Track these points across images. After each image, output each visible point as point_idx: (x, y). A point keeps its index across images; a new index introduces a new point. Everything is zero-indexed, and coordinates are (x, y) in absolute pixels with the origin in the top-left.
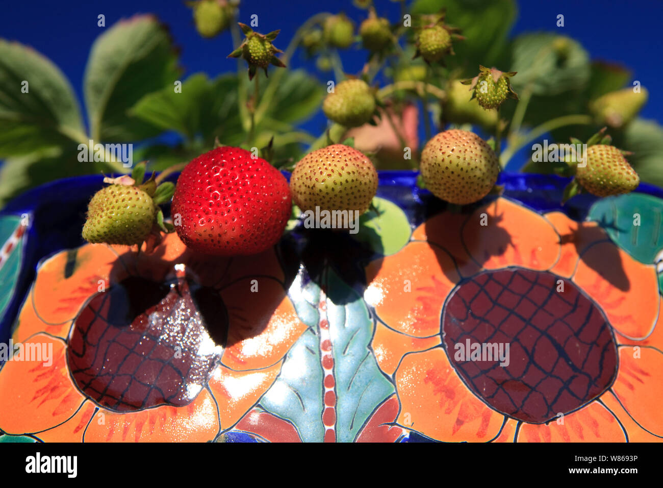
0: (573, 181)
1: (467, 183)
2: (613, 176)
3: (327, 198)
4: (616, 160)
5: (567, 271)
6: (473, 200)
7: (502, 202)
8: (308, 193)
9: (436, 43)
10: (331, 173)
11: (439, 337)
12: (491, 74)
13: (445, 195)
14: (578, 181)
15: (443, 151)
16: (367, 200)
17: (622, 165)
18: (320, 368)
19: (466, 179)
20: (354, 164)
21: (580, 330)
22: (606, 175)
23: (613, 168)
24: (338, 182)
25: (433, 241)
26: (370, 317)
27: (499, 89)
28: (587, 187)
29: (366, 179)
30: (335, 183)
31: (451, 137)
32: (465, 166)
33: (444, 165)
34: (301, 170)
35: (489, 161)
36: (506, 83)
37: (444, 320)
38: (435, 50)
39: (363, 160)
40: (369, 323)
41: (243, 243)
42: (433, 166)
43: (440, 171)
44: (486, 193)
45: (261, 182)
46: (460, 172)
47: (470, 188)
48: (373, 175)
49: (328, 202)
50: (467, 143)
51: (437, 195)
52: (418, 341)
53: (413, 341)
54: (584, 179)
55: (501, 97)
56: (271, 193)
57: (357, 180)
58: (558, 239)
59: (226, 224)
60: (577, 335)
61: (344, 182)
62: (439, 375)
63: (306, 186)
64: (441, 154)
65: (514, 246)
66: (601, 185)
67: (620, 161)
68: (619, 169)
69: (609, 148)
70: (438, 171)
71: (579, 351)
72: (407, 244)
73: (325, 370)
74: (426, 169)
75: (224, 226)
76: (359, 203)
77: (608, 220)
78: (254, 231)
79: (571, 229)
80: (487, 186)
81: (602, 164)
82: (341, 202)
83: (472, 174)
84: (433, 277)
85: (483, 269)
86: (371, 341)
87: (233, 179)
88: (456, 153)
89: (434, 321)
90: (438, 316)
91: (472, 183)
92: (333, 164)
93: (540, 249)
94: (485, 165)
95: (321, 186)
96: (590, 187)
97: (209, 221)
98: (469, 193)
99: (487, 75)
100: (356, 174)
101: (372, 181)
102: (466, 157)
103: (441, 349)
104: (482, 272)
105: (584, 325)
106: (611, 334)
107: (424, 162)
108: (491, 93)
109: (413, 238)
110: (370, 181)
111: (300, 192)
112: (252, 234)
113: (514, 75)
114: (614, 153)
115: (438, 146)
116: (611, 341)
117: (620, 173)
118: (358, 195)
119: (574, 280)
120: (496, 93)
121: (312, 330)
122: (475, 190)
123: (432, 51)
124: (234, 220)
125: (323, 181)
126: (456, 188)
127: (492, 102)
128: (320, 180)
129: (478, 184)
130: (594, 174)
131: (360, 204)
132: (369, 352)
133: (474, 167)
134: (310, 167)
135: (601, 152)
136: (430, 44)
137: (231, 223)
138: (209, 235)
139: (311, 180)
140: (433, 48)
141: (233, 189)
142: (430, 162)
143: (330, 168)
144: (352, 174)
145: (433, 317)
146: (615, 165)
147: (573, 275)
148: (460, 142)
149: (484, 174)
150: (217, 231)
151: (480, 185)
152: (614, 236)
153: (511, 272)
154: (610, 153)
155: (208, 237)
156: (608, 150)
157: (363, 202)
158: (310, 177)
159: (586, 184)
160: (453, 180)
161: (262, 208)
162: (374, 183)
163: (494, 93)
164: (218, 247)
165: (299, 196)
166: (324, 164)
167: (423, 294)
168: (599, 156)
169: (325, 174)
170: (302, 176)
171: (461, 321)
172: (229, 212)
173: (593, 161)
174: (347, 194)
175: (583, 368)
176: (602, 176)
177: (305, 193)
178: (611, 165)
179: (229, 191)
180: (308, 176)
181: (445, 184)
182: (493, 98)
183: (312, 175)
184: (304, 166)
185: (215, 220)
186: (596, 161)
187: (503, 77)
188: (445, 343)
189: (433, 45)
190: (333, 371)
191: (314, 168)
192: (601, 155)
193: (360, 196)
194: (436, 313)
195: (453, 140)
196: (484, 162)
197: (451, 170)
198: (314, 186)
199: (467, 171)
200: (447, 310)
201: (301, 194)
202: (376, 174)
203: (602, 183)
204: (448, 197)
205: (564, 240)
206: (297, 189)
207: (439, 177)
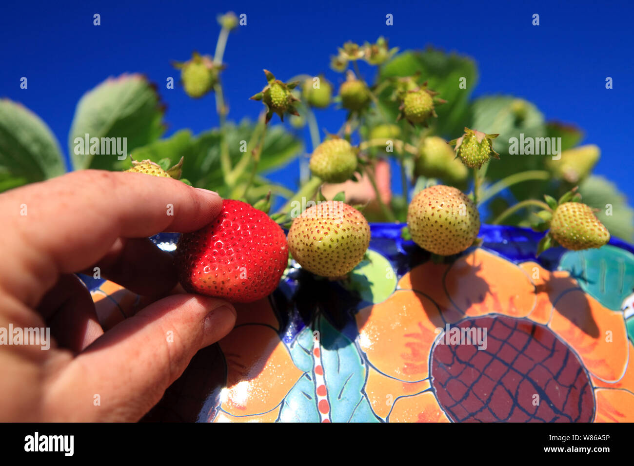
0: (547, 235)
1: (454, 235)
2: (585, 232)
3: (325, 254)
4: (588, 217)
5: (544, 318)
6: (457, 251)
7: (480, 252)
8: (306, 250)
9: (422, 106)
10: (327, 231)
11: (428, 381)
12: (474, 135)
13: (431, 246)
14: (551, 235)
15: (433, 206)
16: (361, 252)
17: (593, 222)
18: (317, 412)
19: (454, 232)
20: (348, 221)
21: (559, 373)
22: (579, 231)
23: (585, 224)
24: (334, 239)
25: (418, 290)
26: (362, 363)
27: (482, 149)
28: (560, 242)
29: (360, 234)
30: (332, 240)
31: (437, 192)
32: (452, 220)
33: (433, 220)
34: (298, 228)
35: (473, 215)
36: (489, 144)
37: (432, 365)
38: (421, 113)
39: (356, 216)
40: (362, 368)
41: (244, 290)
42: (422, 220)
43: (429, 225)
44: (470, 246)
45: (261, 233)
46: (448, 226)
47: (456, 240)
48: (366, 229)
49: (326, 257)
50: (453, 198)
51: (423, 246)
52: (409, 386)
53: (404, 385)
54: (558, 234)
55: (485, 157)
56: (271, 244)
57: (352, 235)
58: (533, 289)
59: (229, 271)
60: (556, 378)
61: (340, 239)
62: (430, 418)
63: (304, 243)
64: (431, 209)
65: (492, 294)
66: (574, 239)
67: (591, 218)
68: (591, 225)
69: (580, 205)
70: (427, 225)
71: (559, 394)
72: (394, 293)
73: (322, 414)
74: (414, 222)
75: (228, 274)
76: (354, 256)
77: (578, 272)
78: (255, 279)
79: (544, 280)
80: (471, 238)
81: (575, 220)
82: (338, 257)
83: (458, 228)
84: (420, 324)
85: (465, 317)
86: (364, 386)
87: (235, 230)
88: (445, 208)
89: (423, 366)
90: (426, 362)
91: (458, 235)
92: (329, 221)
93: (517, 297)
94: (470, 219)
95: (318, 244)
96: (564, 241)
97: (213, 268)
98: (455, 245)
99: (471, 136)
100: (351, 230)
101: (366, 235)
102: (454, 211)
103: (431, 393)
104: (465, 319)
105: (562, 369)
106: (587, 377)
107: (412, 216)
108: (475, 152)
109: (399, 287)
110: (364, 235)
111: (298, 249)
112: (254, 282)
113: (496, 137)
114: (586, 211)
115: (427, 201)
116: (587, 384)
117: (592, 230)
118: (352, 249)
119: (550, 326)
120: (480, 152)
121: (307, 376)
122: (460, 242)
123: (418, 113)
124: (236, 268)
125: (320, 239)
126: (443, 240)
127: (476, 161)
128: (318, 238)
129: (463, 237)
130: (567, 230)
131: (356, 257)
132: (363, 397)
133: (460, 221)
134: (306, 225)
135: (573, 210)
136: (416, 107)
137: (234, 271)
138: (213, 282)
139: (308, 238)
140: (418, 111)
141: (235, 239)
142: (418, 216)
143: (326, 226)
144: (347, 230)
145: (422, 363)
146: (587, 222)
147: (549, 322)
148: (447, 197)
149: (468, 227)
150: (220, 278)
151: (465, 237)
152: (584, 286)
153: (492, 319)
154: (582, 210)
155: (212, 284)
156: (580, 208)
157: (358, 254)
158: (307, 235)
159: (559, 238)
160: (441, 233)
161: (263, 257)
162: (367, 236)
163: (478, 153)
164: (221, 294)
165: (298, 252)
166: (320, 223)
167: (411, 340)
168: (572, 213)
169: (322, 232)
170: (299, 234)
171: (448, 365)
172: (231, 260)
173: (567, 218)
174: (343, 250)
175: (563, 409)
176: (575, 232)
177: (303, 250)
178: (584, 221)
179: (232, 241)
180: (306, 234)
181: (433, 237)
182: (477, 157)
183: (309, 233)
184: (300, 224)
185: (219, 268)
186: (570, 217)
187: (485, 139)
188: (434, 388)
189: (419, 108)
190: (330, 416)
191: (311, 226)
192: (574, 212)
193: (355, 250)
194: (425, 359)
195: (439, 195)
196: (468, 216)
197: (440, 224)
198: (312, 244)
199: (454, 225)
200: (434, 355)
201: (299, 250)
202: (369, 228)
203: (575, 238)
204: (434, 248)
205: (538, 290)
206: (295, 245)
207: (428, 230)
